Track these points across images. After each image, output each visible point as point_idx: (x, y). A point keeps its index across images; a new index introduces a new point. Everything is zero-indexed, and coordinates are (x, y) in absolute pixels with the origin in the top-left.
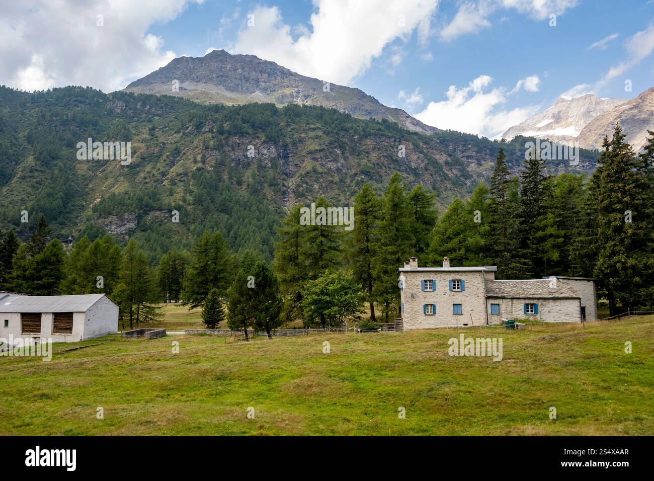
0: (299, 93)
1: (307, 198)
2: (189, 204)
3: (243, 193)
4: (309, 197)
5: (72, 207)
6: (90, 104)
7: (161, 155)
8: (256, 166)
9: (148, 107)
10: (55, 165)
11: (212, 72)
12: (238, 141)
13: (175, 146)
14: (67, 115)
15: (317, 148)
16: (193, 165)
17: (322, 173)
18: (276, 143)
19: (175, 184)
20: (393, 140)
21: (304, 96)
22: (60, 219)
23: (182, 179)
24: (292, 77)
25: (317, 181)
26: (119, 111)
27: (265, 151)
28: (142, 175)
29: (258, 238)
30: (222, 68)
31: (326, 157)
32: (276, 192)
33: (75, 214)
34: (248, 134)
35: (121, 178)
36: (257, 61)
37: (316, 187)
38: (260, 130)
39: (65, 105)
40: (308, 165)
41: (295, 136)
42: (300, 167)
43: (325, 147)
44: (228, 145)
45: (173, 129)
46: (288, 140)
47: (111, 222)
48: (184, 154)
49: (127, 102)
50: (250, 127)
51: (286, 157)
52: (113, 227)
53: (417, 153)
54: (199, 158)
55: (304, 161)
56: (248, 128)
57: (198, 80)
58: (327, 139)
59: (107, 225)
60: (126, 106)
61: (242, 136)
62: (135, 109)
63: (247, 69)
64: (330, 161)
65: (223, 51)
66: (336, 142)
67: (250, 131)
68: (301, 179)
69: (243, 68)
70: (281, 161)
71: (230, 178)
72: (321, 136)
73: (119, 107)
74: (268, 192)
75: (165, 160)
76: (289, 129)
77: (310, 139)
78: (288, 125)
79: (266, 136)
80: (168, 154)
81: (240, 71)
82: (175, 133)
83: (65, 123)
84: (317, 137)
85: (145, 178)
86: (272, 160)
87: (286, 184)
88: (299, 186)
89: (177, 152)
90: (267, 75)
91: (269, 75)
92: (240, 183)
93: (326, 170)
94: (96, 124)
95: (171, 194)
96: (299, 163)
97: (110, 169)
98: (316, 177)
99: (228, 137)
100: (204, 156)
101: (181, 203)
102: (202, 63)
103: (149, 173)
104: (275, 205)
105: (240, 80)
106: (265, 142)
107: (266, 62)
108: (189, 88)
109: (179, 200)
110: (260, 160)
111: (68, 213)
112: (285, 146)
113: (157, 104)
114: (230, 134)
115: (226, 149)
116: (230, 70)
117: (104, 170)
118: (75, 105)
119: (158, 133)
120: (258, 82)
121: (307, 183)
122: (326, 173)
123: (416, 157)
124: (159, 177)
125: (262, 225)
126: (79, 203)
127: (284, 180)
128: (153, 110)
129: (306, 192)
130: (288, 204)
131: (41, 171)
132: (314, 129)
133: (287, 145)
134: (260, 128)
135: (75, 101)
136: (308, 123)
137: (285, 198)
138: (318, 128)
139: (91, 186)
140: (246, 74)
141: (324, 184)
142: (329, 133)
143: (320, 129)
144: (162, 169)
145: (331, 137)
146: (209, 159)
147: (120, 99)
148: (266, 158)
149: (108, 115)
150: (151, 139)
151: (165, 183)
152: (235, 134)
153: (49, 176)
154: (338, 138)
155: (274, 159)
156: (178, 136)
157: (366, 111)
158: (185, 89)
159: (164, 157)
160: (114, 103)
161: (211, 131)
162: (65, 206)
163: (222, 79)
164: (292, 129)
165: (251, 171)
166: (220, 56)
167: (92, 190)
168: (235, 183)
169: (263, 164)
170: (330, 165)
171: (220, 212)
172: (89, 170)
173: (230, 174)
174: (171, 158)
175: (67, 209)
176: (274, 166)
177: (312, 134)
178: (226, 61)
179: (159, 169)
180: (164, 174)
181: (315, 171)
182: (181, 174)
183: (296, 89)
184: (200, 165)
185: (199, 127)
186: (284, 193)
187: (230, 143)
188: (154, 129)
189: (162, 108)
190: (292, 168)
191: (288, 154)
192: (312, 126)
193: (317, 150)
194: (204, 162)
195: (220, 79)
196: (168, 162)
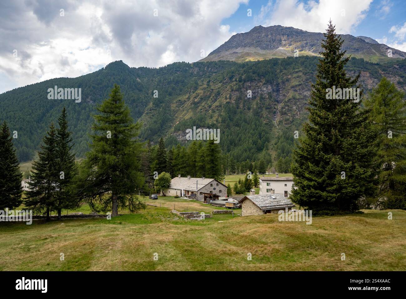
0: (307, 44)
1: (287, 115)
2: (219, 123)
3: (250, 114)
4: (289, 114)
5: (165, 127)
6: (182, 71)
7: (210, 96)
8: (259, 98)
9: (210, 69)
10: (161, 106)
11: (253, 40)
12: (250, 85)
13: (217, 90)
14: (170, 79)
15: (297, 84)
16: (225, 100)
17: (299, 99)
18: (271, 84)
19: (215, 112)
20: (353, 72)
21: (311, 45)
22: (159, 134)
23: (218, 109)
24: (303, 34)
25: (295, 104)
26: (196, 73)
27: (265, 89)
28: (200, 108)
29: (251, 141)
30: (259, 36)
31: (303, 89)
32: (269, 112)
33: (167, 130)
34: (255, 80)
35: (190, 110)
36: (281, 28)
37: (294, 108)
38: (263, 77)
39: (171, 74)
40: (291, 94)
41: (284, 78)
42: (286, 96)
43: (302, 83)
44: (244, 88)
45: (219, 81)
46: (280, 81)
47: (179, 134)
48: (222, 94)
49: (200, 67)
50: (257, 76)
51: (278, 91)
52: (180, 137)
53: (373, 79)
54: (228, 96)
55: (289, 92)
56: (256, 76)
57: (245, 46)
58: (304, 78)
59: (178, 136)
60: (199, 70)
61: (252, 82)
62: (204, 71)
63: (274, 35)
64: (306, 91)
65: (260, 26)
66: (310, 78)
67: (257, 78)
68: (285, 104)
69: (272, 34)
70: (275, 94)
71: (244, 106)
72: (301, 76)
73: (196, 70)
74: (265, 113)
75: (212, 99)
76: (281, 74)
77: (294, 79)
78: (281, 71)
79: (266, 80)
80: (214, 95)
81: (270, 36)
82: (219, 83)
83: (169, 83)
84: (298, 77)
85: (201, 109)
86: (269, 94)
87: (276, 107)
88: (283, 108)
89: (218, 94)
90: (286, 36)
91: (288, 35)
92: (249, 109)
93: (302, 97)
94: (183, 82)
95: (211, 118)
96: (286, 94)
97: (186, 106)
98: (295, 102)
99: (244, 83)
100: (230, 95)
101: (215, 122)
102: (248, 35)
103: (203, 106)
104: (268, 120)
105: (270, 42)
106: (264, 84)
107: (286, 28)
108: (239, 52)
109: (215, 121)
110: (262, 95)
111: (163, 130)
112: (278, 85)
113: (214, 66)
114: (245, 81)
115: (243, 90)
116: (264, 37)
117: (183, 107)
118: (175, 73)
119: (211, 84)
120: (281, 41)
121: (288, 106)
122: (301, 99)
123: (371, 82)
124: (208, 108)
125: (255, 133)
126: (169, 125)
127: (275, 105)
128: (213, 70)
129: (288, 111)
130: (276, 119)
131: (155, 110)
132: (297, 72)
133: (279, 84)
134: (263, 76)
135: (175, 71)
136: (294, 69)
137: (275, 115)
138: (300, 71)
139: (176, 115)
140: (274, 38)
141: (300, 106)
142: (306, 74)
143: (301, 71)
144: (210, 104)
145: (308, 75)
146: (233, 96)
147: (196, 67)
148: (265, 93)
149: (190, 76)
150: (207, 87)
151: (210, 111)
152: (248, 81)
153: (157, 112)
154: (312, 76)
155: (270, 93)
156: (220, 84)
157: (355, 49)
158: (237, 53)
159: (212, 97)
160: (194, 69)
161: (236, 80)
162: (162, 127)
163: (259, 44)
164: (283, 74)
165: (256, 101)
166: (258, 30)
167: (177, 117)
168: (246, 109)
169: (263, 96)
170: (305, 93)
171: (236, 126)
172: (177, 107)
173: (244, 104)
174: (215, 97)
175: (163, 128)
176: (270, 97)
177: (295, 75)
178: (262, 32)
179: (208, 104)
180: (210, 107)
181: (294, 98)
182: (218, 106)
183: (306, 42)
184: (228, 100)
185: (231, 78)
186: (275, 113)
187: (245, 86)
188: (209, 81)
189: (217, 68)
190: (281, 97)
191: (279, 89)
192: (297, 70)
193: (297, 85)
194: (230, 98)
195: (258, 43)
196: (213, 100)
